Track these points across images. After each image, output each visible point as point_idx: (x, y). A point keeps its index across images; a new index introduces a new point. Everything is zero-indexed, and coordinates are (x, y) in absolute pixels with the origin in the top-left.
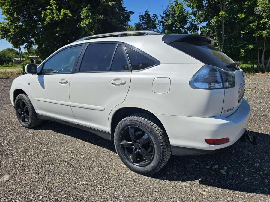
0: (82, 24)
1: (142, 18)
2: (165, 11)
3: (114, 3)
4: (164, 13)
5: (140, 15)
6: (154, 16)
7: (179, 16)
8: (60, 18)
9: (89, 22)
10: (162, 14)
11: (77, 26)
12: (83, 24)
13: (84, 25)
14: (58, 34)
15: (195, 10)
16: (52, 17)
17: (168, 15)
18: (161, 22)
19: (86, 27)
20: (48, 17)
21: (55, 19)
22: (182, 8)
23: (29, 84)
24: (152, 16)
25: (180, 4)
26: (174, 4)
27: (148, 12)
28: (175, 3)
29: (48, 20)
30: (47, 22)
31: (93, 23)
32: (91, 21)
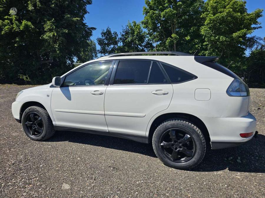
0: (45, 36)
1: (104, 34)
2: (125, 30)
3: (78, 18)
4: (124, 31)
5: (102, 31)
6: (115, 33)
7: (137, 35)
8: (21, 29)
9: (54, 35)
10: (122, 32)
11: (41, 38)
12: (47, 36)
13: (47, 38)
14: (17, 44)
15: (151, 31)
16: (11, 27)
17: (127, 33)
18: (121, 39)
19: (49, 39)
20: (6, 27)
21: (14, 29)
22: (139, 29)
23: (48, 96)
24: (112, 32)
25: (138, 25)
26: (132, 25)
27: (109, 30)
28: (134, 23)
29: (7, 30)
30: (5, 31)
31: (57, 36)
32: (55, 34)
